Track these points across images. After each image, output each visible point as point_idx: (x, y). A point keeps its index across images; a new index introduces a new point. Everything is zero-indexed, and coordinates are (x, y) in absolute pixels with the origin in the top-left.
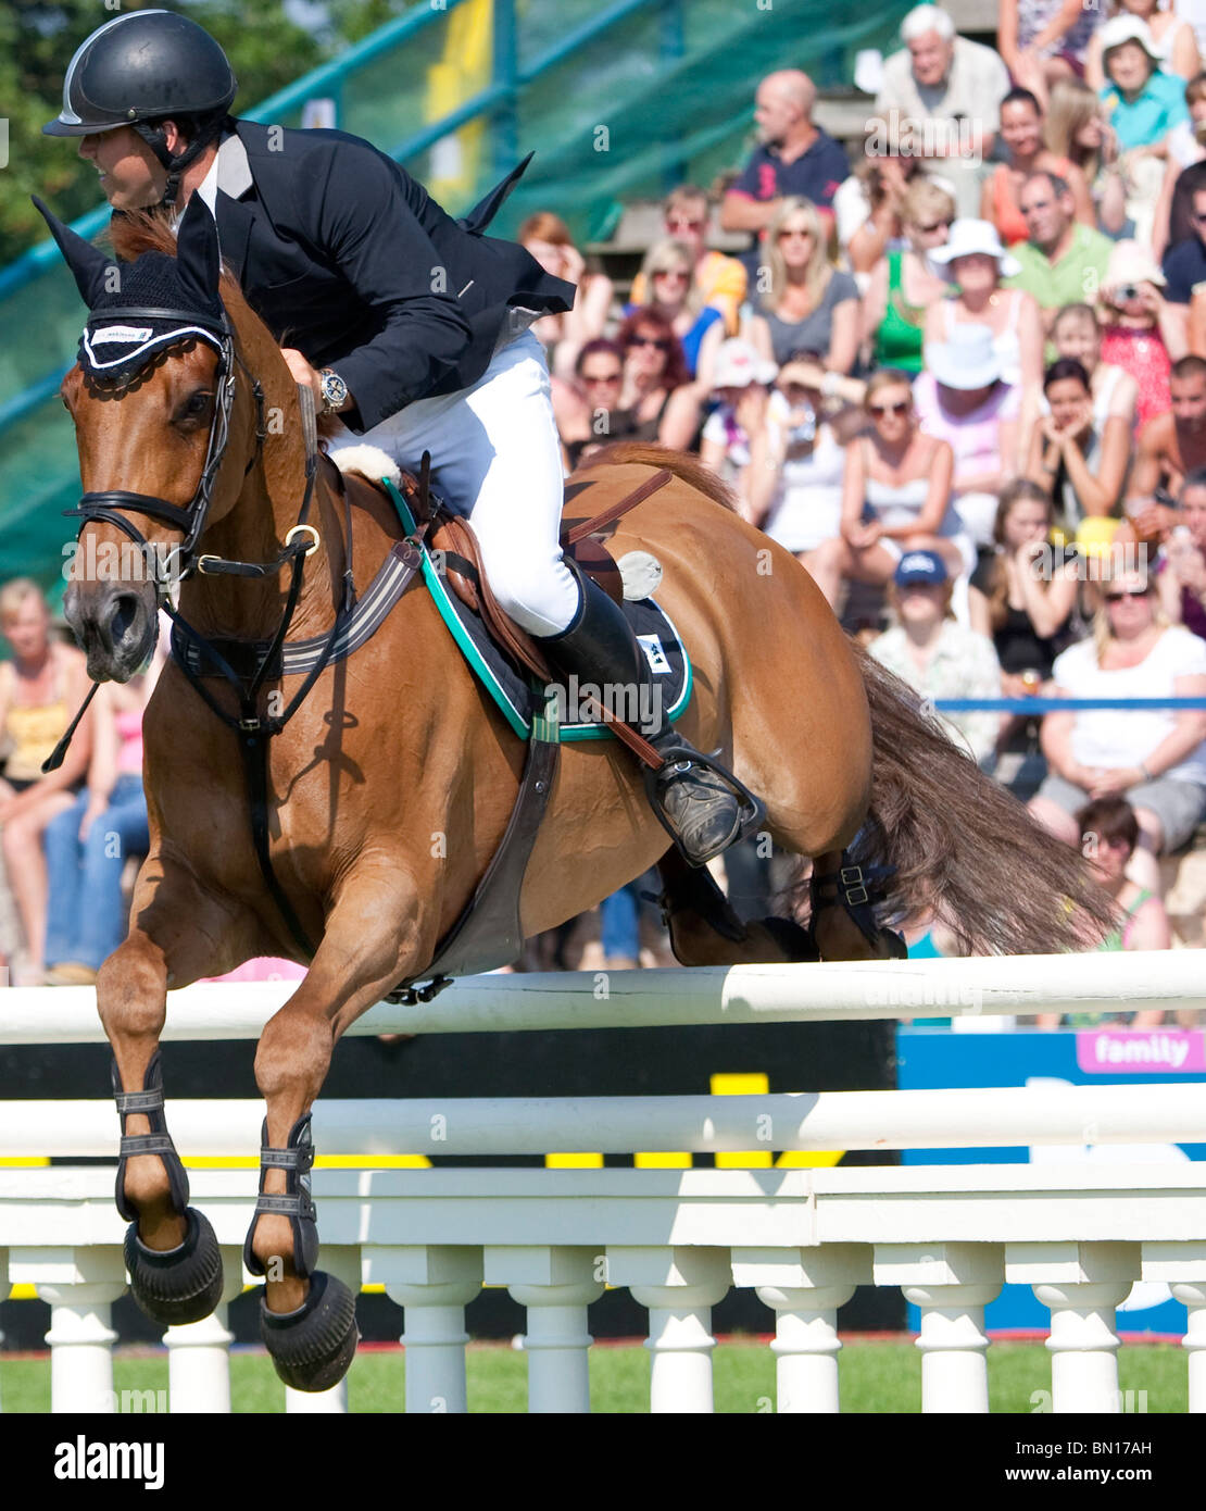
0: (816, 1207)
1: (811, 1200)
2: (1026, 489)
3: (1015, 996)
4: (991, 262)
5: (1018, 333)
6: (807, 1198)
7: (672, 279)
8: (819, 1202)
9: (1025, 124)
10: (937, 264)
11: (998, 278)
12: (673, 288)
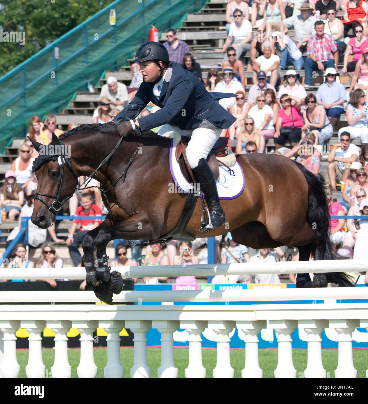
6: (254, 311)
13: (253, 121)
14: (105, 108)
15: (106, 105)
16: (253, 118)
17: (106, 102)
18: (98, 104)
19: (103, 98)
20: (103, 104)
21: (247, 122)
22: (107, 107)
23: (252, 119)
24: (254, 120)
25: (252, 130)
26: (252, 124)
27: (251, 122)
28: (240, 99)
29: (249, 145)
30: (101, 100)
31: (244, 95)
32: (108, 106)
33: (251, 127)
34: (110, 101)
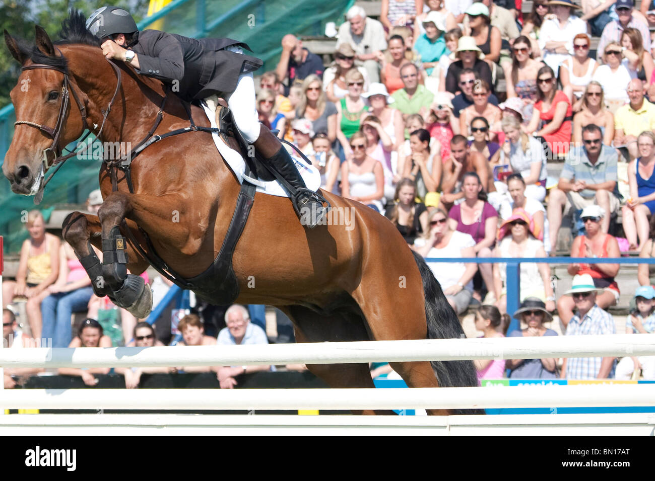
0: (450, 430)
1: (448, 427)
2: (407, 182)
3: (528, 352)
4: (384, 98)
5: (394, 124)
6: (446, 426)
7: (267, 103)
8: (451, 428)
9: (398, 48)
10: (363, 98)
11: (386, 104)
12: (267, 107)
13: (602, 90)
14: (345, 64)
15: (347, 59)
16: (601, 83)
17: (348, 53)
18: (334, 56)
19: (343, 46)
20: (343, 57)
21: (590, 91)
22: (349, 63)
23: (600, 85)
24: (603, 87)
25: (600, 106)
26: (600, 94)
27: (599, 91)
28: (581, 48)
29: (588, 130)
30: (340, 49)
31: (588, 41)
32: (351, 62)
33: (598, 99)
34: (354, 52)
